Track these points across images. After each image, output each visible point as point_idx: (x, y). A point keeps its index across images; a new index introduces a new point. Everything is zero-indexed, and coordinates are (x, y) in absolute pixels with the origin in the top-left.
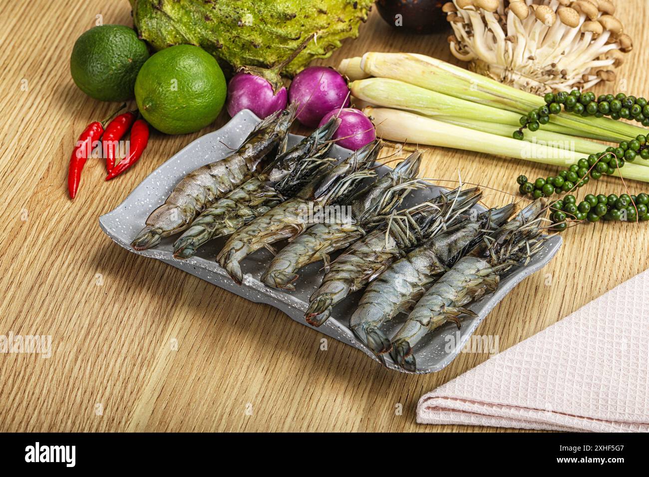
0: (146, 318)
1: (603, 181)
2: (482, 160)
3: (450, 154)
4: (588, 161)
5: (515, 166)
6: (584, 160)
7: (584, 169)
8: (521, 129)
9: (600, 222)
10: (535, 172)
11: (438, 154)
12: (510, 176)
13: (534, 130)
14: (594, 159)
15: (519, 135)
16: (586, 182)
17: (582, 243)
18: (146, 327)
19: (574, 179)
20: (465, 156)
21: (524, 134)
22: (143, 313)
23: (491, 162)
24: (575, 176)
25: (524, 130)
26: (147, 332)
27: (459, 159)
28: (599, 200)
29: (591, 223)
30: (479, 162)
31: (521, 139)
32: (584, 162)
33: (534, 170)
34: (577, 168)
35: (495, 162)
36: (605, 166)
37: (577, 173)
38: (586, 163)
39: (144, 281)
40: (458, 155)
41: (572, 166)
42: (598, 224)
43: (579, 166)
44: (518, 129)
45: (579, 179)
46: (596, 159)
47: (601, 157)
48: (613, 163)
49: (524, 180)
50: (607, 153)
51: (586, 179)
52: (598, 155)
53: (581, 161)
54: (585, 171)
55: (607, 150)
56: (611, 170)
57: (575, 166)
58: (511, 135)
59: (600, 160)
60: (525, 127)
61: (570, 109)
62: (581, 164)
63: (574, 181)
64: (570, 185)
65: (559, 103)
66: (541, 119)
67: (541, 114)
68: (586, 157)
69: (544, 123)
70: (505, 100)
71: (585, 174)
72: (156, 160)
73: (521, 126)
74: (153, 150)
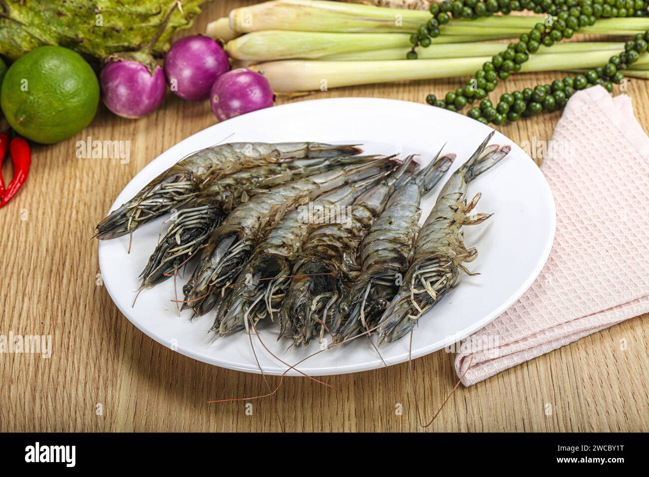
0: (93, 338)
1: (510, 81)
2: (381, 90)
3: (347, 92)
4: (493, 63)
5: (416, 88)
6: (488, 64)
7: (491, 72)
8: (413, 49)
9: (522, 120)
10: (439, 89)
11: (334, 96)
13: (427, 46)
14: (498, 60)
15: (412, 55)
16: (496, 85)
18: (96, 346)
20: (363, 91)
21: (418, 53)
22: (88, 333)
23: (391, 90)
24: (484, 81)
25: (416, 49)
26: (99, 351)
28: (516, 99)
29: (513, 123)
30: (379, 93)
31: (416, 58)
32: (489, 66)
33: (437, 86)
34: (483, 73)
35: (395, 89)
36: (510, 64)
37: (485, 78)
38: (491, 66)
39: (78, 299)
40: (355, 92)
41: (478, 73)
42: (521, 123)
43: (484, 70)
44: (410, 50)
45: (489, 84)
46: (500, 59)
47: (504, 56)
48: (519, 59)
49: (433, 98)
50: (510, 50)
51: (495, 82)
52: (500, 54)
53: (485, 65)
54: (493, 74)
55: (509, 47)
56: (518, 66)
57: (480, 72)
58: (405, 57)
59: (505, 59)
60: (417, 45)
61: (457, 15)
62: (486, 68)
63: (484, 87)
64: (482, 92)
65: (445, 12)
66: (432, 33)
67: (430, 28)
68: (489, 59)
69: (435, 36)
70: (389, 23)
71: (493, 77)
72: (46, 174)
73: (413, 46)
74: (40, 164)
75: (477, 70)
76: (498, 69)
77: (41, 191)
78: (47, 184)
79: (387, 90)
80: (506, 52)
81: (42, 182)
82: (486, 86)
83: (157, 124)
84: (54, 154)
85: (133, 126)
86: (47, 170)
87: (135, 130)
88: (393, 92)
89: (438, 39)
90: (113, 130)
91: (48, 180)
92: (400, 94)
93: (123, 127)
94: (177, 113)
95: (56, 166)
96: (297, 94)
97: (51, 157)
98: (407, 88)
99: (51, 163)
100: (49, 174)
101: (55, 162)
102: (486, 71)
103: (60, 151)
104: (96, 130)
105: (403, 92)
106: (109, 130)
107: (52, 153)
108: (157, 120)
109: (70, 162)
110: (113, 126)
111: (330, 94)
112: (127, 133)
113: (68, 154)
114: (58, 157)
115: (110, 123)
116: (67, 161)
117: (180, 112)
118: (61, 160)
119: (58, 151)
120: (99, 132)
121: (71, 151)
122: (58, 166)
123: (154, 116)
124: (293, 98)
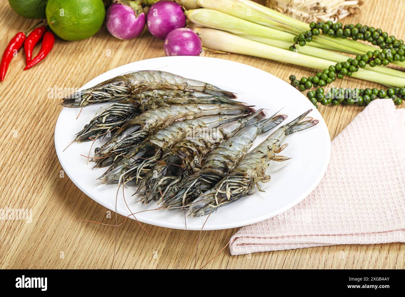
0: (40, 162)
1: (345, 80)
2: (269, 64)
3: (249, 59)
4: (335, 67)
5: (290, 68)
6: (332, 67)
8: (294, 45)
9: (341, 106)
10: (302, 73)
11: (241, 59)
12: (286, 75)
13: (302, 45)
14: (339, 66)
15: (293, 48)
16: (333, 80)
17: (328, 120)
18: (39, 167)
19: (325, 78)
20: (258, 61)
21: (296, 48)
22: (38, 158)
23: (274, 65)
24: (326, 76)
25: (296, 45)
27: (254, 62)
29: (335, 106)
30: (267, 65)
31: (294, 51)
32: (332, 68)
33: (302, 71)
34: (328, 72)
35: (277, 65)
36: (345, 71)
37: (328, 75)
38: (334, 68)
39: (42, 137)
40: (254, 60)
41: (325, 70)
42: (339, 108)
43: (329, 70)
44: (292, 45)
45: (329, 79)
46: (340, 66)
47: (343, 65)
48: (351, 69)
49: (294, 78)
50: (347, 63)
51: (334, 78)
52: (342, 63)
53: (330, 67)
54: (333, 73)
55: (348, 61)
56: (350, 73)
57: (327, 70)
58: (288, 48)
59: (343, 67)
60: (297, 43)
61: (325, 32)
62: (331, 69)
63: (325, 80)
64: (323, 82)
65: (318, 29)
66: (307, 39)
67: (307, 35)
68: (334, 64)
69: (309, 41)
70: (285, 26)
71: (333, 75)
72: (58, 57)
73: (295, 43)
74: (57, 51)
75: (324, 69)
76: (338, 71)
77: (51, 67)
78: (56, 63)
79: (272, 64)
80: (345, 63)
81: (54, 62)
82: (327, 79)
83: (133, 46)
84: (68, 47)
85: (119, 43)
86: (60, 55)
87: (119, 46)
88: (275, 66)
89: (311, 43)
90: (107, 43)
91: (57, 61)
92: (279, 69)
93: (113, 42)
94: (147, 43)
95: (66, 55)
96: (219, 52)
97: (66, 48)
98: (284, 67)
99: (64, 52)
100: (60, 58)
101: (66, 52)
102: (330, 71)
103: (72, 46)
104: (98, 39)
105: (281, 68)
106: (105, 42)
107: (67, 46)
108: (134, 43)
109: (74, 54)
110: (108, 40)
111: (238, 57)
112: (114, 46)
113: (75, 49)
114: (69, 50)
115: (107, 38)
116: (73, 53)
117: (149, 43)
118: (70, 52)
119: (71, 46)
120: (99, 41)
121: (78, 48)
122: (67, 55)
123: (133, 41)
124: (217, 53)
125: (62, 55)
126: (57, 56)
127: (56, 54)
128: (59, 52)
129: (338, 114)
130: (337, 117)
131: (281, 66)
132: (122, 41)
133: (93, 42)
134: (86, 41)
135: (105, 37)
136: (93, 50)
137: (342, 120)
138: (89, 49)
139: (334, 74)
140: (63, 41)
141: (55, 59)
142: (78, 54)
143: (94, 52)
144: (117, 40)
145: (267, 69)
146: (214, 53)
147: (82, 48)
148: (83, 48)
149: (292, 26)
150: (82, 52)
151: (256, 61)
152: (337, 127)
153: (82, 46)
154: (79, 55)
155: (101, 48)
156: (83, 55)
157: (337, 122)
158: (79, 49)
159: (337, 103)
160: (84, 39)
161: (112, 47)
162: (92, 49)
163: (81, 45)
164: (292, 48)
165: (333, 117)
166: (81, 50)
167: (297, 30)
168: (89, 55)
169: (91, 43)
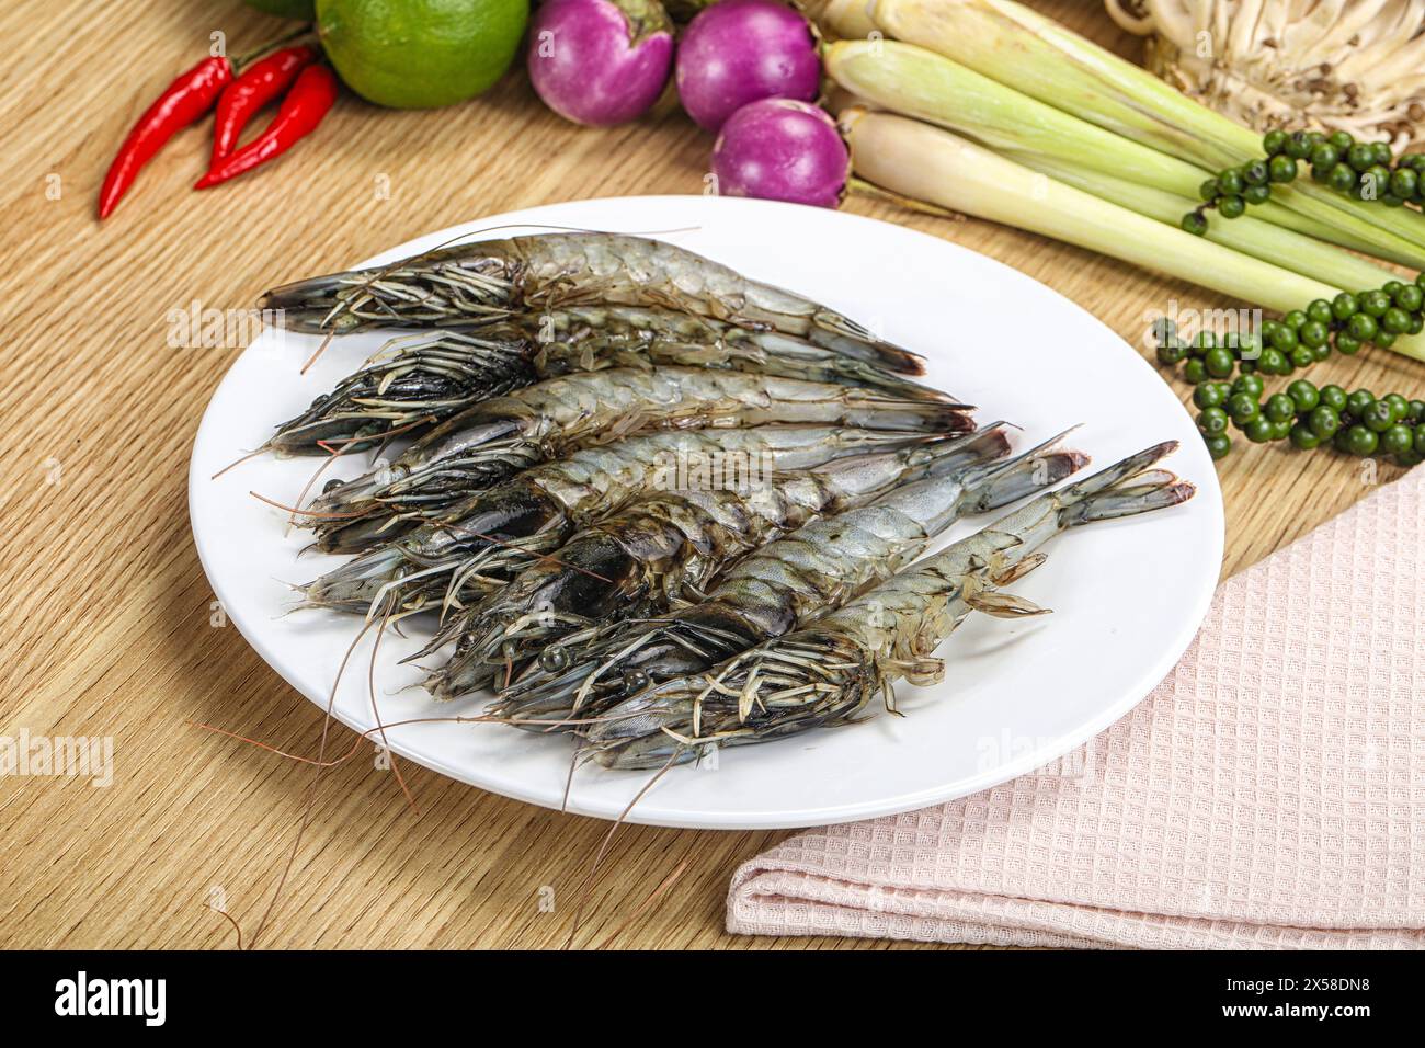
3: (1030, 245)
4: (1332, 307)
6: (1321, 304)
7: (1317, 326)
8: (1200, 209)
9: (1327, 454)
11: (999, 243)
13: (1231, 215)
14: (1345, 304)
15: (1195, 224)
17: (1259, 501)
19: (1285, 344)
21: (1208, 223)
23: (1121, 278)
24: (1291, 338)
25: (1207, 213)
28: (1324, 399)
29: (1302, 453)
31: (1200, 234)
32: (1321, 309)
34: (1301, 321)
35: (1129, 281)
36: (1368, 324)
37: (1300, 333)
38: (1326, 311)
41: (1292, 313)
42: (1321, 461)
43: (1308, 315)
44: (1195, 208)
45: (1301, 348)
46: (1351, 305)
47: (1363, 302)
48: (1391, 321)
50: (1379, 295)
51: (1319, 350)
52: (1359, 295)
53: (1314, 304)
54: (1319, 329)
55: (1385, 288)
56: (1386, 337)
57: (1299, 314)
58: (1179, 220)
59: (1360, 309)
60: (1212, 205)
61: (1322, 176)
62: (1313, 312)
63: (1288, 349)
64: (1275, 359)
65: (1294, 157)
66: (1249, 193)
67: (1247, 178)
68: (1330, 294)
69: (1256, 201)
70: (1179, 135)
71: (1317, 336)
72: (332, 160)
73: (1203, 202)
74: (338, 136)
75: (1290, 309)
76: (1338, 324)
78: (316, 181)
79: (1110, 275)
80: (1372, 295)
81: (310, 174)
82: (1294, 349)
83: (613, 152)
84: (380, 127)
85: (568, 135)
86: (339, 154)
87: (562, 146)
88: (1120, 284)
89: (1264, 209)
90: (523, 130)
91: (324, 173)
92: (1131, 296)
93: (547, 130)
94: (671, 148)
95: (360, 155)
96: (922, 207)
97: (370, 132)
98: (1155, 289)
99: (359, 143)
100: (336, 163)
101: (366, 145)
102: (1309, 318)
103: (393, 128)
104: (496, 114)
105: (1142, 293)
106: (517, 124)
107: (376, 125)
108: (621, 143)
109: (393, 155)
110: (531, 121)
111: (993, 235)
112: (546, 144)
113: (402, 140)
114: (380, 138)
115: (531, 113)
116: (389, 151)
117: (678, 149)
118: (381, 144)
119: (389, 127)
120: (496, 121)
121: (412, 136)
122: (365, 155)
123: (621, 134)
124: (916, 212)
125: (346, 154)
126: (330, 155)
127: (328, 148)
128: (341, 144)
129: (1306, 482)
130: (1298, 494)
131: (1143, 286)
132: (581, 128)
133: (474, 123)
134: (450, 114)
135: (526, 108)
136: (466, 149)
137: (1315, 507)
138: (451, 145)
139: (1321, 333)
140: (366, 105)
141: (318, 165)
142: (405, 156)
143: (467, 156)
144: (563, 124)
145: (1088, 289)
146: (905, 211)
147: (427, 136)
148: (433, 137)
149: (1204, 141)
150: (425, 150)
151: (1055, 258)
152: (1286, 530)
153: (432, 131)
154: (408, 161)
155: (496, 147)
156: (423, 161)
157: (1293, 512)
158: (416, 141)
159: (1310, 441)
160: (447, 108)
161: (536, 146)
162: (463, 146)
163: (426, 128)
164: (1192, 221)
165: (1284, 490)
166: (421, 143)
167: (1222, 157)
168: (444, 164)
169: (466, 122)
